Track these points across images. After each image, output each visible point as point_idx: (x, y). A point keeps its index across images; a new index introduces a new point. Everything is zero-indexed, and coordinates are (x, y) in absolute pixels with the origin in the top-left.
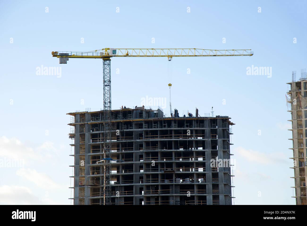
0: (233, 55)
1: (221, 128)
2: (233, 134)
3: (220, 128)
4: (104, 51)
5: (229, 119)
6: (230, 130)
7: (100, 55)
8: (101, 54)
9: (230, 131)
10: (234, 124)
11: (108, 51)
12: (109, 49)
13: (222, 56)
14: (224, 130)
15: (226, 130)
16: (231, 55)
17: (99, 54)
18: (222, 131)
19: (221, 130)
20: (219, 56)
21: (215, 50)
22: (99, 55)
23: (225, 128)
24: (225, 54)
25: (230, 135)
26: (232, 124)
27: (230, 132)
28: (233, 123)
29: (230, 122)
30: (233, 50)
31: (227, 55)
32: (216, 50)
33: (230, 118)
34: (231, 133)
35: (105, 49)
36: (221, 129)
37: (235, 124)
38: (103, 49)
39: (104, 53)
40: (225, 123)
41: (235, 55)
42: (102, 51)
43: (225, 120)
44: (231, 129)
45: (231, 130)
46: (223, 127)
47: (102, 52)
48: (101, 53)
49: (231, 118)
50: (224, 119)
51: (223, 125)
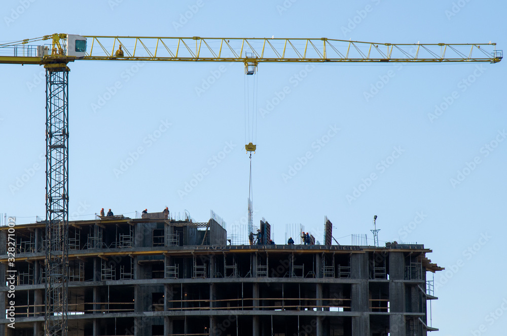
0: (441, 60)
1: (401, 281)
2: (437, 298)
3: (397, 281)
4: (50, 41)
5: (425, 253)
6: (427, 286)
7: (37, 55)
8: (41, 53)
9: (427, 288)
10: (440, 269)
11: (61, 41)
12: (65, 37)
13: (407, 61)
14: (408, 287)
15: (415, 285)
16: (434, 61)
17: (33, 52)
18: (404, 288)
19: (399, 285)
20: (397, 61)
21: (385, 44)
22: (34, 56)
23: (412, 281)
24: (417, 55)
25: (428, 301)
26: (435, 268)
27: (428, 293)
28: (438, 266)
29: (430, 261)
30: (441, 45)
31: (424, 61)
32: (389, 45)
33: (429, 251)
34: (432, 294)
35: (53, 35)
36: (401, 283)
37: (444, 269)
38: (46, 38)
39: (49, 47)
40: (414, 265)
41: (448, 61)
42: (42, 43)
43: (412, 255)
44: (432, 283)
45: (432, 288)
46: (407, 276)
47: (43, 47)
48: (41, 49)
49: (431, 251)
50: (409, 252)
51: (406, 271)
